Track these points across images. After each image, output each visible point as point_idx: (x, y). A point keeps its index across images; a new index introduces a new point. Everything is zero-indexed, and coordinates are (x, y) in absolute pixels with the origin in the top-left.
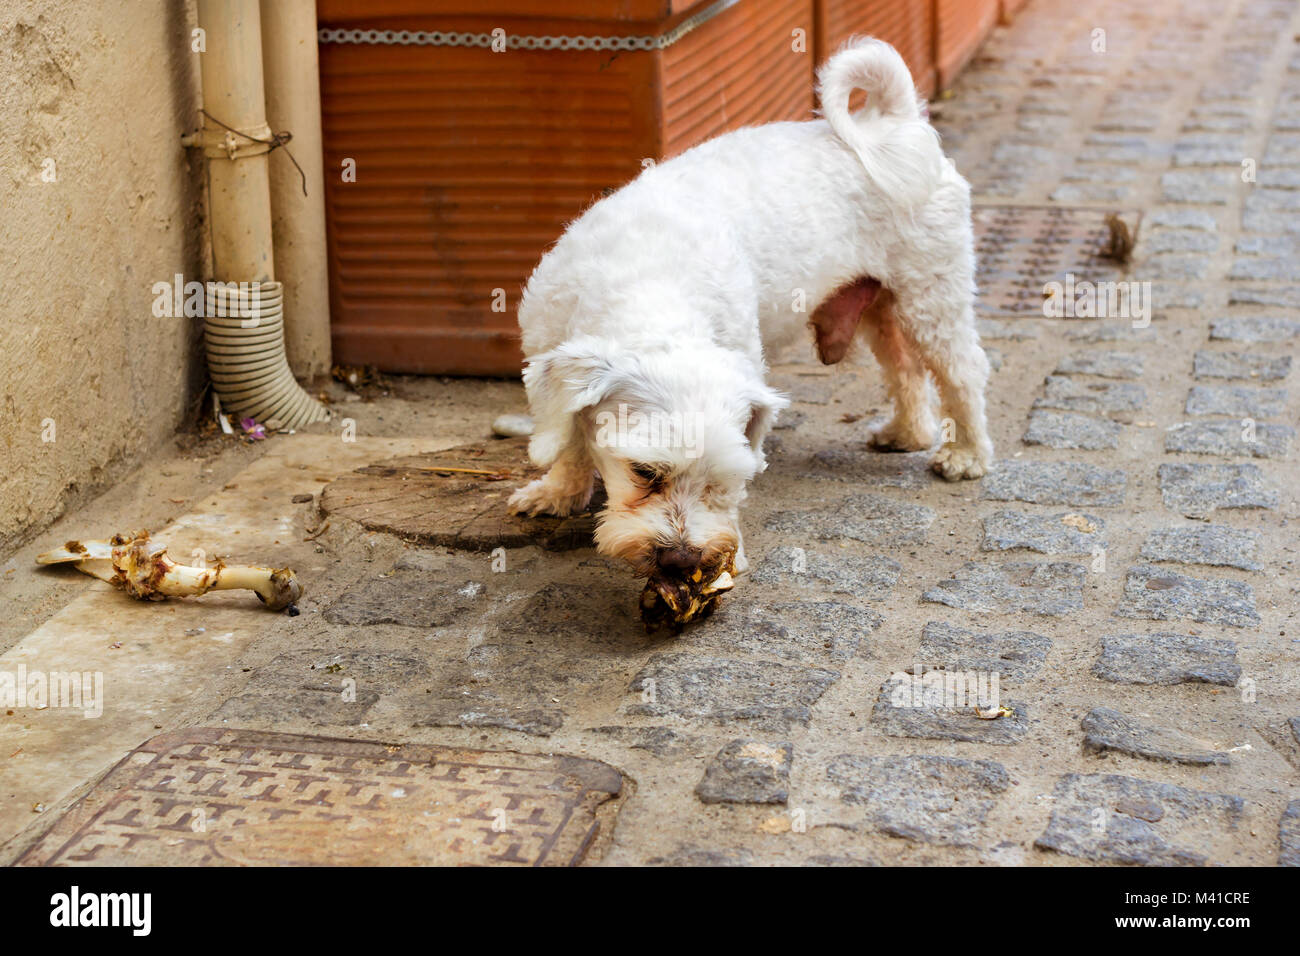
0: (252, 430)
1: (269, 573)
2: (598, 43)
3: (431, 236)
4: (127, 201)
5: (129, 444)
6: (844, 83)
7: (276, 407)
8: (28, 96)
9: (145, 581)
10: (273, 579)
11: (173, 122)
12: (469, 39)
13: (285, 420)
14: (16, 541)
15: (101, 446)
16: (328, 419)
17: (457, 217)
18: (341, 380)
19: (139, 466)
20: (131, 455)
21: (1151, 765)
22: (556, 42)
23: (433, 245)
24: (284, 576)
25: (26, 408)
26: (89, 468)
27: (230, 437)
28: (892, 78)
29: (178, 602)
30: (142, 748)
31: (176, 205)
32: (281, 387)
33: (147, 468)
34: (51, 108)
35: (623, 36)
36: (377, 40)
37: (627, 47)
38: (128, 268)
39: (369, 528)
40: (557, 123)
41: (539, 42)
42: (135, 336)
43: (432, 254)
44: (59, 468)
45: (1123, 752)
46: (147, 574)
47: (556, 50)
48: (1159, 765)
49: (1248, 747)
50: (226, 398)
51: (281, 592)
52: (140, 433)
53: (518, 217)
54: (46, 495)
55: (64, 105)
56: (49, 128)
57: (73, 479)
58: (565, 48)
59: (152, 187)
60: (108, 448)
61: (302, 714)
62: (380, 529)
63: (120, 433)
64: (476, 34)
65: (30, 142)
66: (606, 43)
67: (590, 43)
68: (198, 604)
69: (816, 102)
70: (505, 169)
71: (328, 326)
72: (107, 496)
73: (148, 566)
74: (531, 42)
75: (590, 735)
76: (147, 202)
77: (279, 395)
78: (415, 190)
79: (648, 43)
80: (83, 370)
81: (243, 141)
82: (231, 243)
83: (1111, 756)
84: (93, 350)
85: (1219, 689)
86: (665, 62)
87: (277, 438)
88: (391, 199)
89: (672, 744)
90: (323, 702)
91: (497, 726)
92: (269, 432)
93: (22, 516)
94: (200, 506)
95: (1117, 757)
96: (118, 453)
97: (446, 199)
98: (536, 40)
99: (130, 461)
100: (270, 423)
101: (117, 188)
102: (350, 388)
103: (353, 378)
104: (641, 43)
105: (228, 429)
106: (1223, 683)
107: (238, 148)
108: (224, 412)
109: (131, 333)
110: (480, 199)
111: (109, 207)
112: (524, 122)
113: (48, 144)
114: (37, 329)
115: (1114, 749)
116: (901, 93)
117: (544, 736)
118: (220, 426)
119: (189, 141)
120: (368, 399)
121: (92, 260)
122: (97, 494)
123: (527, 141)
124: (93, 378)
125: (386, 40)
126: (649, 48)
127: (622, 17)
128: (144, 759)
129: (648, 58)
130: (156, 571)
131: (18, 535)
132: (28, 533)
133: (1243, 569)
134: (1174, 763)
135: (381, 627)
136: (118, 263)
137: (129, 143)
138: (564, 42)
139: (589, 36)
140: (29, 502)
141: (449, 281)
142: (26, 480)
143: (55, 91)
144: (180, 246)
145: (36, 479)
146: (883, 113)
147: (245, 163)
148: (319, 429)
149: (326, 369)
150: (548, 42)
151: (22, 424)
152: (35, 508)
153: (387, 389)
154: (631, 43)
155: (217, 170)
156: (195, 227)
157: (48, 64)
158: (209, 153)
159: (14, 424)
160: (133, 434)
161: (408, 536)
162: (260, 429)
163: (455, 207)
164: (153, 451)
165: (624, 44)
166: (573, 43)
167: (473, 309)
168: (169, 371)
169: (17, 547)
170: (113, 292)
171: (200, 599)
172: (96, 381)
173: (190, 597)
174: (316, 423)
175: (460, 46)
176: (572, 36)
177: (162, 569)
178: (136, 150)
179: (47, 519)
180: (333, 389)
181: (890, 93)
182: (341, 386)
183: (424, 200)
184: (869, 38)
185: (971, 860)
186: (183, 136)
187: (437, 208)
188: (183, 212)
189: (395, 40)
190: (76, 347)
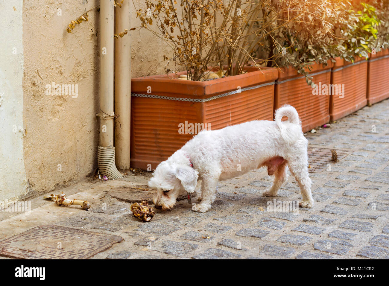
0: (105, 178)
1: (83, 202)
2: (190, 100)
3: (154, 140)
4: (79, 126)
5: (75, 178)
6: (281, 114)
7: (111, 174)
8: (54, 102)
9: (59, 201)
10: (84, 203)
11: (93, 111)
12: (163, 97)
13: (112, 177)
14: (41, 193)
15: (67, 177)
16: (122, 178)
17: (160, 137)
18: (131, 171)
19: (77, 183)
20: (75, 180)
21: (229, 248)
22: (181, 99)
23: (155, 142)
24: (86, 202)
25: (47, 166)
26: (63, 181)
27: (100, 179)
28: (293, 115)
29: (66, 206)
30: (38, 227)
31: (93, 128)
32: (112, 168)
33: (79, 183)
34: (60, 105)
35: (195, 99)
36: (145, 96)
37: (196, 101)
38: (78, 140)
39: (112, 197)
40: (181, 117)
41: (178, 99)
42: (79, 155)
43: (154, 145)
44: (55, 180)
45: (224, 246)
46: (60, 200)
47: (181, 101)
48: (230, 248)
49: (255, 249)
50: (101, 171)
51: (85, 206)
52: (78, 176)
53: (173, 137)
54: (51, 185)
55: (63, 105)
56: (59, 109)
57: (58, 183)
58: (183, 100)
59: (86, 124)
60: (68, 178)
61: (72, 225)
62: (114, 197)
63: (72, 175)
64: (165, 96)
65: (53, 111)
66: (192, 100)
67: (188, 100)
68: (70, 207)
69: (274, 117)
70: (170, 126)
71: (129, 159)
72: (67, 188)
73: (60, 198)
74: (176, 99)
75: (123, 233)
76: (85, 127)
77: (112, 171)
78: (151, 130)
79: (201, 100)
80: (63, 160)
81: (107, 116)
82: (103, 138)
83: (221, 246)
84: (66, 157)
85: (257, 238)
86: (204, 105)
87: (110, 180)
88: (146, 132)
89: (137, 236)
90: (77, 223)
91: (105, 229)
92: (109, 179)
93: (43, 188)
94: (84, 191)
95: (223, 246)
96: (71, 179)
97: (158, 132)
98: (177, 98)
99: (75, 181)
100: (109, 177)
101: (76, 123)
102: (133, 173)
103: (134, 170)
104: (199, 101)
105: (100, 178)
106: (259, 238)
107: (106, 117)
108: (100, 174)
109: (77, 154)
110: (165, 133)
111: (74, 127)
112: (174, 116)
113: (58, 112)
114: (51, 150)
115: (222, 245)
116: (295, 118)
117: (113, 232)
118: (98, 177)
119: (97, 115)
120: (136, 175)
121: (68, 138)
122: (64, 187)
123: (175, 121)
124: (66, 162)
125: (147, 97)
126: (201, 102)
127: (195, 94)
128: (37, 228)
129: (200, 104)
130: (62, 199)
131: (42, 192)
132: (44, 192)
133: (288, 220)
134: (234, 249)
135: (100, 213)
136: (75, 139)
137: (80, 114)
138: (183, 99)
139: (188, 98)
140: (46, 186)
141: (158, 151)
142: (45, 181)
143: (61, 102)
144: (93, 137)
145: (48, 181)
146: (290, 122)
147: (107, 120)
148: (119, 179)
149: (128, 168)
150: (179, 99)
151: (46, 169)
152: (47, 187)
153: (142, 174)
154: (197, 100)
155: (102, 121)
156: (98, 134)
157: (60, 96)
158: (100, 118)
159: (43, 169)
160: (76, 176)
161: (119, 199)
162: (107, 178)
163: (160, 134)
164: (81, 180)
165: (195, 100)
166: (185, 100)
167: (162, 157)
168: (88, 164)
169: (41, 195)
170: (73, 145)
171: (70, 206)
172: (67, 163)
173: (69, 206)
174: (119, 178)
175: (162, 99)
176: (184, 98)
177: (63, 199)
178: (82, 116)
179: (50, 190)
180: (129, 172)
181: (293, 118)
182: (132, 172)
183: (153, 132)
184: (289, 105)
185: (179, 258)
186: (96, 114)
187: (156, 134)
188: (94, 130)
189: (148, 97)
190: (62, 155)
